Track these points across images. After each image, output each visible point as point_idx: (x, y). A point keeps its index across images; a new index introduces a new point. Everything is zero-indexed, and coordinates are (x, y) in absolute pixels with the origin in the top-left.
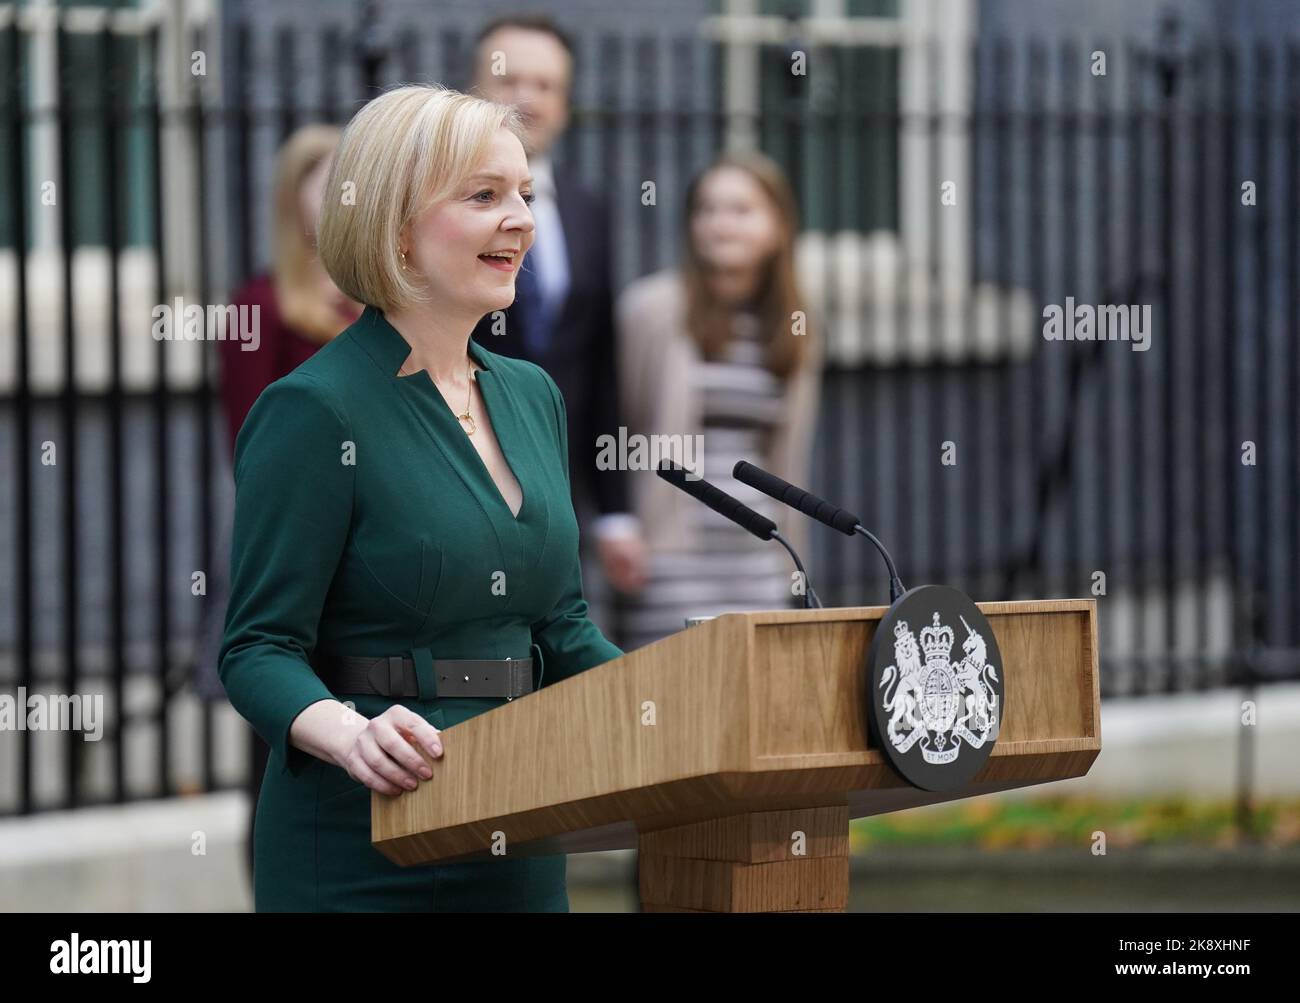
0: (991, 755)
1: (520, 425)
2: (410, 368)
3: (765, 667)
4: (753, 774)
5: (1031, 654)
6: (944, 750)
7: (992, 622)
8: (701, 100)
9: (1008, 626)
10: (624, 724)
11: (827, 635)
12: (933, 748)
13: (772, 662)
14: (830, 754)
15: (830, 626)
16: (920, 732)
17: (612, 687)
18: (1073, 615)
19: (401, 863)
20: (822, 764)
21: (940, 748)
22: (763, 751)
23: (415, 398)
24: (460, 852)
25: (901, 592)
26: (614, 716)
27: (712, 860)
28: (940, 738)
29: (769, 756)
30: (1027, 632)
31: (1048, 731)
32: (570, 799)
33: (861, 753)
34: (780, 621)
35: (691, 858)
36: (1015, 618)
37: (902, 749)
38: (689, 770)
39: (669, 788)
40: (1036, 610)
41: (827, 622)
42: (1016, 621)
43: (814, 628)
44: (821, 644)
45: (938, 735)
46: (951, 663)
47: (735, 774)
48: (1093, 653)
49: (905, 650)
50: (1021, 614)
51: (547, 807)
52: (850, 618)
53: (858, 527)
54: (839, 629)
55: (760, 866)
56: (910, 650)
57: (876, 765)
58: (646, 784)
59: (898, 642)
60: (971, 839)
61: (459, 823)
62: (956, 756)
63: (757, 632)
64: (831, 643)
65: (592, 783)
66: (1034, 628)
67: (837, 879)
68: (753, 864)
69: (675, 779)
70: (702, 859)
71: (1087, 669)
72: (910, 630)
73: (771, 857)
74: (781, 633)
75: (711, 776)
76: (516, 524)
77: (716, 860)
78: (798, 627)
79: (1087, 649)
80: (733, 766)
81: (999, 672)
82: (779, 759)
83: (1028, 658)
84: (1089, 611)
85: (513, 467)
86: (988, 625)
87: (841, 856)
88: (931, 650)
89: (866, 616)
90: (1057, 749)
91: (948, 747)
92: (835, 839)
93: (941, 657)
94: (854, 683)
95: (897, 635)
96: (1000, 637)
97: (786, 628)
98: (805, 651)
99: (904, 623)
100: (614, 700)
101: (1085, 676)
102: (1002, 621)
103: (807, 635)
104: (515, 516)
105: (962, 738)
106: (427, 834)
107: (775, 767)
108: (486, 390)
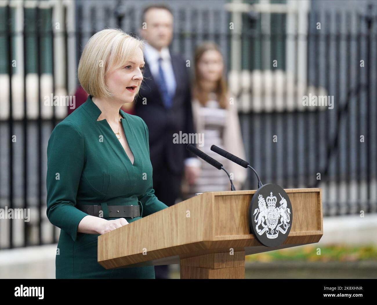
0: (288, 236)
1: (134, 136)
2: (101, 118)
3: (218, 209)
4: (214, 241)
5: (301, 205)
6: (274, 234)
7: (289, 195)
8: (223, 30)
9: (294, 196)
10: (174, 226)
11: (237, 199)
12: (270, 234)
13: (220, 207)
14: (238, 236)
15: (238, 196)
16: (266, 229)
17: (171, 214)
18: (315, 193)
19: (107, 268)
20: (235, 239)
21: (272, 234)
22: (217, 234)
23: (102, 128)
24: (124, 265)
25: (261, 185)
26: (172, 223)
27: (202, 268)
28: (272, 231)
29: (219, 236)
30: (300, 198)
31: (306, 229)
32: (158, 249)
33: (247, 235)
34: (222, 194)
35: (196, 267)
36: (296, 194)
37: (260, 234)
38: (194, 240)
39: (188, 246)
40: (303, 192)
41: (237, 195)
42: (297, 195)
43: (233, 196)
44: (236, 202)
45: (272, 230)
46: (276, 208)
47: (208, 241)
48: (321, 205)
49: (261, 203)
50: (298, 193)
51: (150, 251)
52: (245, 194)
53: (249, 166)
54: (241, 197)
55: (217, 270)
56: (263, 204)
57: (252, 239)
58: (181, 244)
59: (259, 201)
60: (305, 258)
61: (124, 256)
62: (277, 236)
63: (215, 198)
64: (239, 201)
65: (164, 243)
66: (302, 197)
67: (241, 273)
68: (215, 269)
69: (189, 243)
70: (199, 267)
71: (319, 209)
72: (263, 198)
73: (221, 267)
74: (223, 198)
75: (200, 242)
76: (133, 167)
77: (204, 268)
78: (228, 196)
79: (319, 204)
80: (207, 239)
81: (291, 211)
82: (222, 237)
83: (300, 206)
84: (319, 192)
85: (131, 149)
86: (288, 196)
87: (242, 267)
88: (270, 204)
89: (250, 193)
90: (309, 234)
91: (275, 233)
92: (241, 261)
93: (273, 206)
94: (246, 214)
95: (259, 199)
96: (291, 200)
97: (224, 197)
98: (230, 204)
99: (261, 195)
100: (171, 219)
101: (318, 212)
102: (292, 195)
103: (231, 199)
104: (133, 164)
105: (279, 231)
106: (114, 259)
107: (221, 239)
108: (124, 125)
